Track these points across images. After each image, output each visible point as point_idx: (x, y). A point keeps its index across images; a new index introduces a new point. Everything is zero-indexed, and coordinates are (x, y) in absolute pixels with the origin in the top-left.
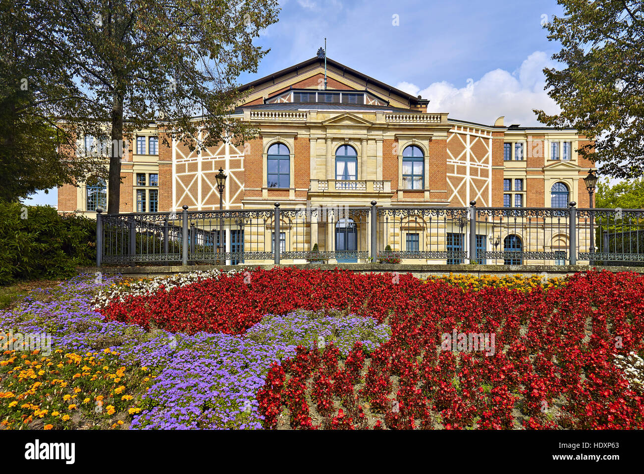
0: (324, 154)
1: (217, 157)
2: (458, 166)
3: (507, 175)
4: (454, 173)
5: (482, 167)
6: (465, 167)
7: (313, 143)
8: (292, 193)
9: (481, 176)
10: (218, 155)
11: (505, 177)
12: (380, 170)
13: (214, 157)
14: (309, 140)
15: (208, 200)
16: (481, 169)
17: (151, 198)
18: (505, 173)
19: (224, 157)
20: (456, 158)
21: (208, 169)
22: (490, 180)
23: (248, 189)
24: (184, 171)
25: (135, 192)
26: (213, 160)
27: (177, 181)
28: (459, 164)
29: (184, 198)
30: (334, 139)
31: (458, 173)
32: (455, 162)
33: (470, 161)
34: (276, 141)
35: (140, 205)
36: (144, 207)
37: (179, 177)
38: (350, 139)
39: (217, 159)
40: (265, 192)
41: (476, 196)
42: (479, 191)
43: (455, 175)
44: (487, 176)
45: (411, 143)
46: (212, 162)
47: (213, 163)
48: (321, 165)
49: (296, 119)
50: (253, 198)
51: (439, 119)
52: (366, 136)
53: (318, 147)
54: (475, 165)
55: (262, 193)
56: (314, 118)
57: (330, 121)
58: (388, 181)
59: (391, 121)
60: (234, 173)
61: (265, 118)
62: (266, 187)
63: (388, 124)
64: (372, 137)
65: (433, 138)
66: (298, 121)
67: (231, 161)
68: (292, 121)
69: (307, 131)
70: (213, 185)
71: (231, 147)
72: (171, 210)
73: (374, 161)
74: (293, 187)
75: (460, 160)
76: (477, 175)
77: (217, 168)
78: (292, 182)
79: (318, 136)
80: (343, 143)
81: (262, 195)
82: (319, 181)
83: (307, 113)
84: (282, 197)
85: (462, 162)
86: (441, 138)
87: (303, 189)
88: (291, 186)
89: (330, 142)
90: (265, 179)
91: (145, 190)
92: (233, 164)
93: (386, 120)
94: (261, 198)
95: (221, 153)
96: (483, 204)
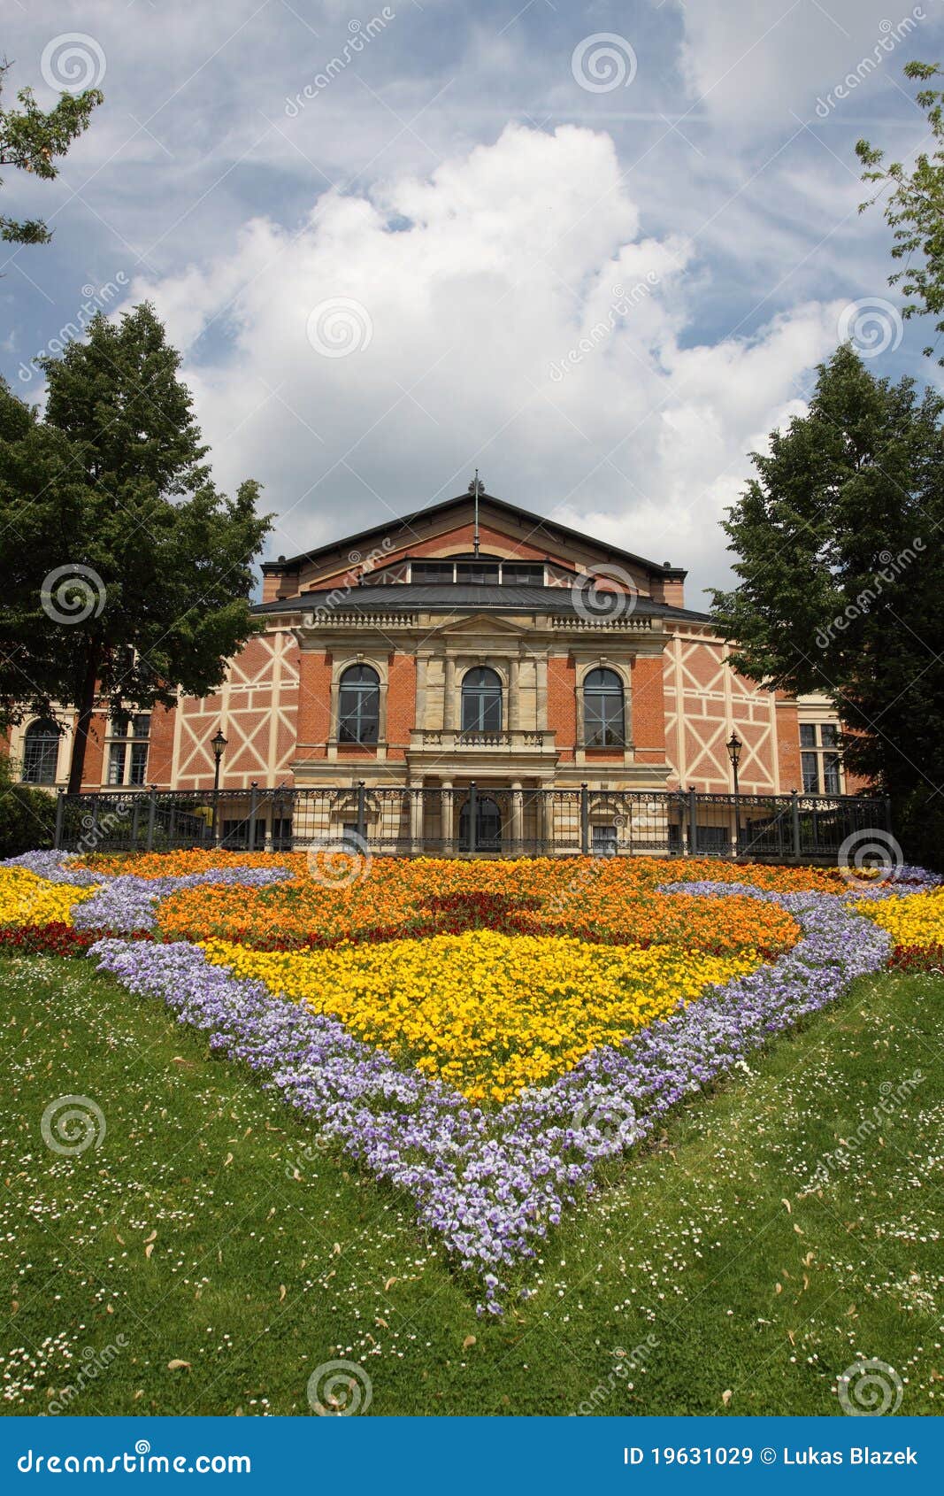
0: (442, 681)
1: (258, 685)
2: (709, 702)
3: (805, 717)
4: (700, 712)
5: (757, 703)
6: (722, 704)
7: (421, 664)
8: (381, 752)
9: (755, 719)
10: (260, 680)
11: (800, 722)
12: (543, 716)
13: (253, 684)
14: (416, 660)
15: (236, 763)
16: (754, 706)
17: (135, 760)
18: (801, 715)
19: (269, 686)
20: (704, 685)
21: (240, 707)
22: (771, 727)
23: (304, 745)
24: (198, 712)
25: (107, 747)
26: (251, 691)
27: (183, 728)
28: (711, 698)
29: (194, 759)
30: (458, 659)
31: (709, 714)
32: (704, 694)
33: (733, 691)
34: (355, 661)
35: (114, 775)
36: (121, 775)
37: (190, 721)
38: (488, 658)
39: (258, 689)
40: (333, 752)
42: (753, 747)
43: (705, 717)
44: (767, 719)
45: (597, 665)
46: (247, 694)
47: (250, 696)
48: (436, 702)
49: (393, 623)
50: (310, 761)
51: (647, 624)
52: (516, 654)
53: (431, 672)
54: (741, 698)
55: (327, 751)
56: (425, 622)
57: (452, 627)
58: (550, 733)
59: (562, 628)
60: (287, 714)
61: (338, 622)
62: (335, 741)
63: (556, 632)
64: (528, 655)
65: (638, 657)
66: (396, 626)
67: (282, 692)
68: (385, 627)
69: (411, 644)
70: (248, 735)
71: (283, 668)
72: (169, 782)
73: (532, 693)
74: (383, 741)
75: (712, 689)
76: (748, 719)
77: (255, 705)
78: (381, 733)
79: (432, 653)
80: (476, 664)
81: (326, 754)
82: (425, 733)
83: (412, 613)
84: (361, 759)
85: (715, 693)
86: (652, 657)
87: (401, 746)
88: (380, 741)
89: (452, 664)
90: (335, 729)
91: (125, 744)
92: (286, 697)
93: (553, 626)
94: (325, 761)
95: (265, 678)
96: (760, 771)
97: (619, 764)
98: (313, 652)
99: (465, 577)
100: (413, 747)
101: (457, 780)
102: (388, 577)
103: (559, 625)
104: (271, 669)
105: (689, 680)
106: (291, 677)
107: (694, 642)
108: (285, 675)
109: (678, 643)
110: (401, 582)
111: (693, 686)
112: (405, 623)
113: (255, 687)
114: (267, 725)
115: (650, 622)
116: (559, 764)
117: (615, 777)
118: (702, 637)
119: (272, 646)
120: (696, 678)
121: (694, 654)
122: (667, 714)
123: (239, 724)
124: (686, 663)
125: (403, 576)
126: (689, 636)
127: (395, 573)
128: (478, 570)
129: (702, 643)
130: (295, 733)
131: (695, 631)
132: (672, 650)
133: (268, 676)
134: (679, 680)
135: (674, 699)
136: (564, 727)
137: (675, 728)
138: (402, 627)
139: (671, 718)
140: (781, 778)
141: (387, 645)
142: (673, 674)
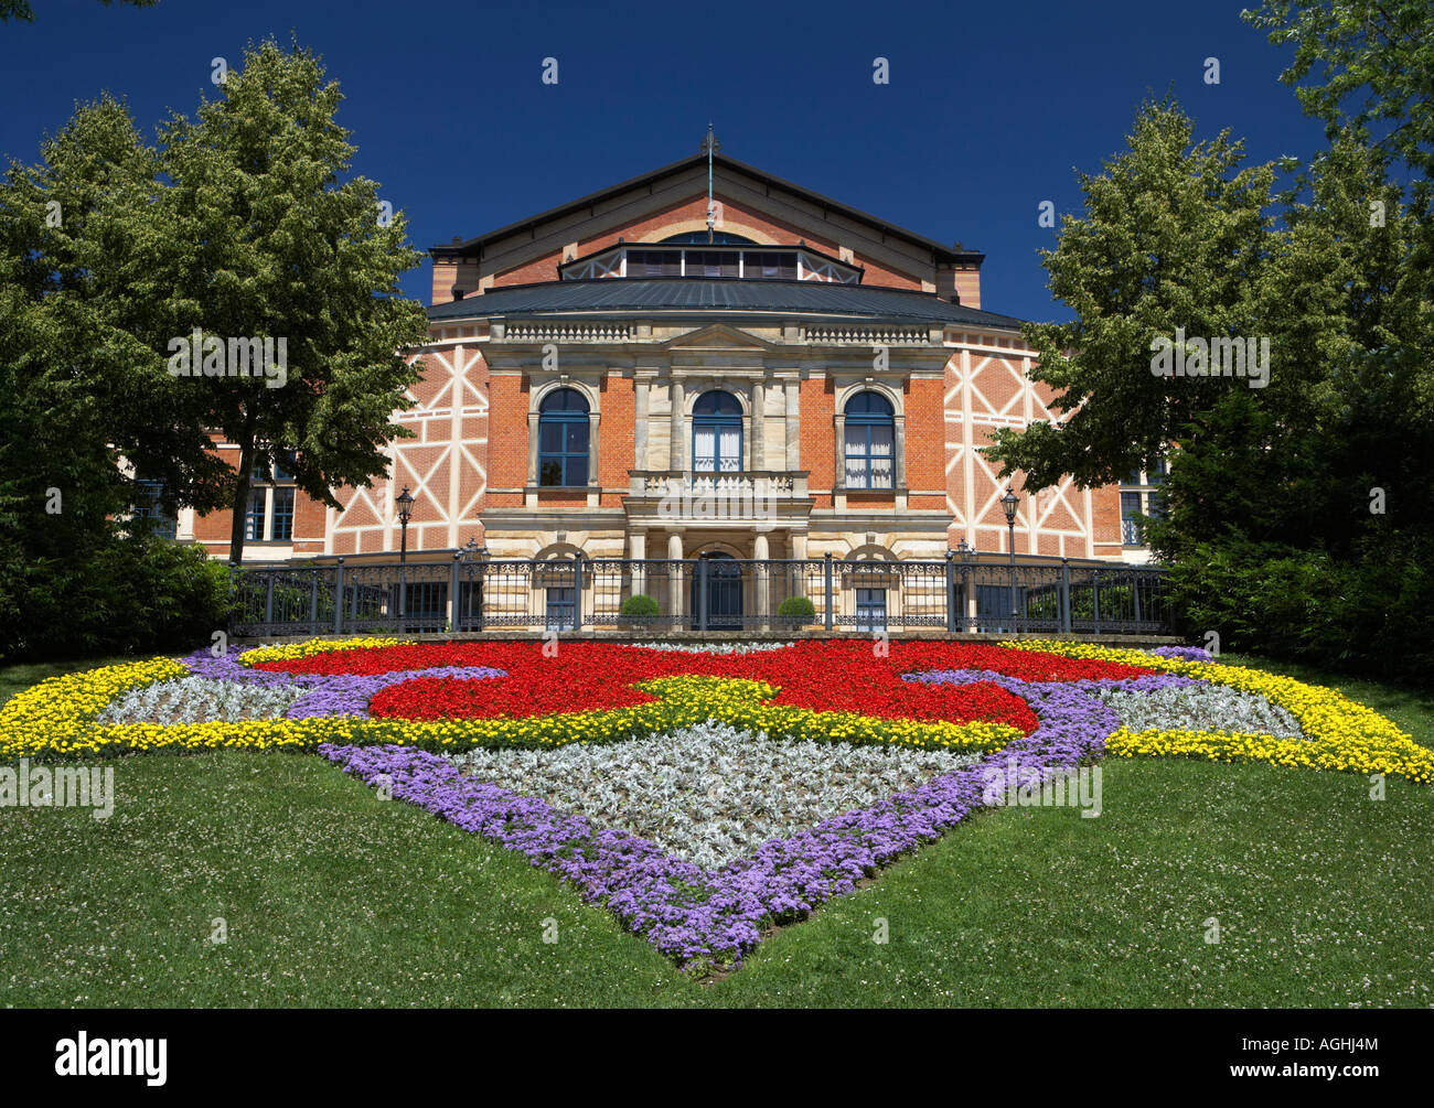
0: (667, 409)
1: (434, 411)
7: (642, 388)
8: (592, 499)
10: (437, 406)
12: (794, 451)
13: (427, 411)
14: (634, 383)
17: (277, 508)
19: (448, 413)
21: (411, 441)
23: (495, 490)
26: (425, 419)
29: (354, 507)
30: (688, 382)
33: (1036, 416)
34: (558, 385)
36: (261, 527)
38: (724, 379)
39: (434, 417)
40: (532, 499)
41: (1052, 498)
42: (1060, 486)
45: (861, 388)
46: (419, 423)
47: (424, 426)
48: (660, 436)
49: (606, 336)
50: (505, 510)
51: (925, 336)
52: (760, 374)
53: (654, 398)
55: (525, 499)
56: (645, 335)
57: (680, 341)
58: (802, 474)
59: (818, 341)
60: (473, 449)
61: (536, 335)
62: (534, 485)
63: (809, 346)
64: (776, 375)
65: (913, 377)
66: (609, 340)
67: (465, 421)
68: (594, 341)
69: (630, 362)
70: (422, 475)
71: (465, 390)
72: (323, 536)
73: (780, 425)
74: (595, 484)
77: (431, 437)
78: (592, 475)
79: (656, 374)
80: (710, 387)
81: (524, 503)
82: (648, 475)
83: (630, 323)
84: (569, 508)
85: (1013, 418)
86: (930, 377)
87: (618, 490)
88: (591, 484)
89: (679, 388)
90: (534, 468)
91: (265, 488)
92: (470, 427)
93: (807, 338)
94: (522, 510)
95: (442, 403)
96: (1070, 516)
97: (888, 511)
98: (504, 373)
99: (696, 270)
100: (632, 493)
101: (687, 534)
102: (596, 268)
103: (814, 338)
104: (451, 391)
105: (980, 402)
106: (476, 402)
107: (985, 354)
108: (469, 399)
109: (966, 355)
110: (614, 274)
111: (985, 410)
112: (621, 336)
113: (431, 414)
114: (447, 462)
115: (928, 334)
116: (814, 512)
117: (884, 529)
118: (995, 349)
119: (451, 362)
120: (989, 400)
121: (987, 369)
122: (948, 445)
123: (411, 461)
124: (976, 381)
125: (616, 268)
126: (980, 347)
127: (606, 262)
128: (714, 259)
129: (996, 355)
130: (483, 474)
131: (988, 341)
132: (958, 365)
133: (447, 401)
134: (967, 402)
135: (960, 426)
136: (821, 465)
137: (961, 463)
138: (617, 340)
139: (956, 451)
140: (1096, 524)
141: (598, 363)
142: (959, 395)
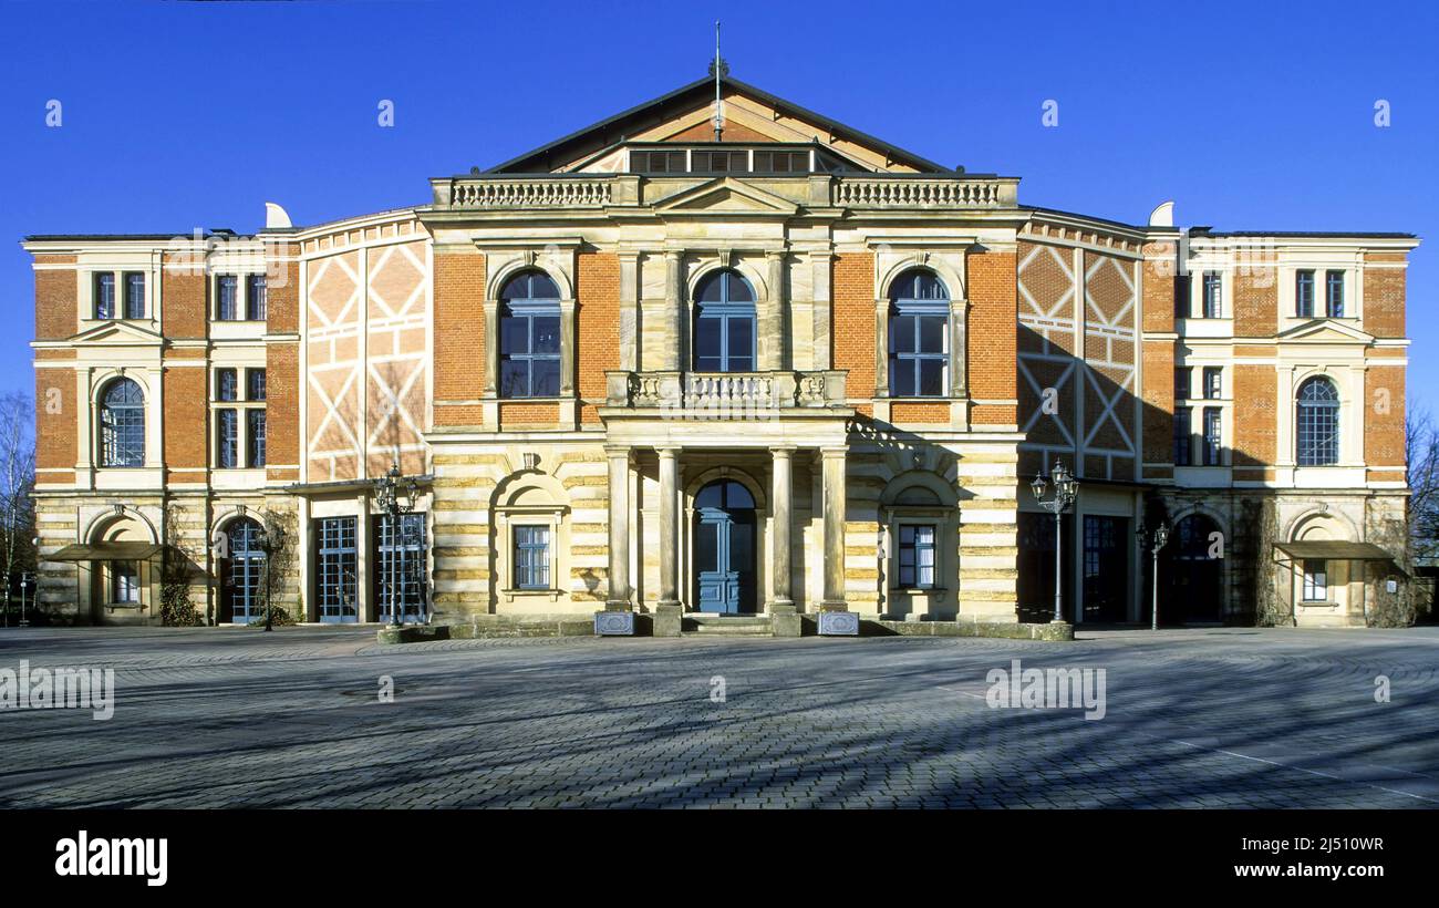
2: (1053, 334)
4: (1042, 349)
5: (1117, 336)
6: (1071, 336)
7: (628, 266)
9: (1115, 359)
10: (408, 312)
12: (823, 348)
13: (398, 319)
16: (1115, 342)
20: (1046, 309)
21: (383, 353)
22: (1136, 370)
23: (444, 403)
24: (327, 360)
25: (213, 415)
27: (310, 385)
28: (1056, 328)
29: (327, 432)
31: (1051, 351)
32: (1046, 323)
34: (521, 264)
35: (226, 455)
37: (319, 376)
39: (406, 326)
41: (1101, 413)
42: (1109, 400)
43: (1047, 355)
44: (1130, 360)
47: (397, 336)
48: (651, 329)
50: (457, 429)
52: (779, 245)
54: (1097, 329)
55: (480, 411)
56: (631, 197)
58: (838, 373)
59: (853, 202)
62: (491, 394)
63: (844, 208)
64: (799, 248)
66: (584, 203)
68: (566, 205)
69: (612, 232)
73: (805, 311)
74: (569, 393)
75: (1057, 316)
76: (1104, 358)
78: (566, 381)
79: (644, 246)
80: (715, 265)
81: (481, 418)
82: (631, 377)
83: (611, 180)
84: (538, 425)
85: (1064, 321)
86: (999, 250)
87: (599, 400)
88: (563, 393)
89: (675, 266)
91: (236, 411)
95: (413, 310)
96: (1118, 433)
98: (452, 251)
101: (682, 456)
103: (849, 199)
112: (600, 199)
113: (402, 322)
136: (856, 367)
138: (596, 204)
